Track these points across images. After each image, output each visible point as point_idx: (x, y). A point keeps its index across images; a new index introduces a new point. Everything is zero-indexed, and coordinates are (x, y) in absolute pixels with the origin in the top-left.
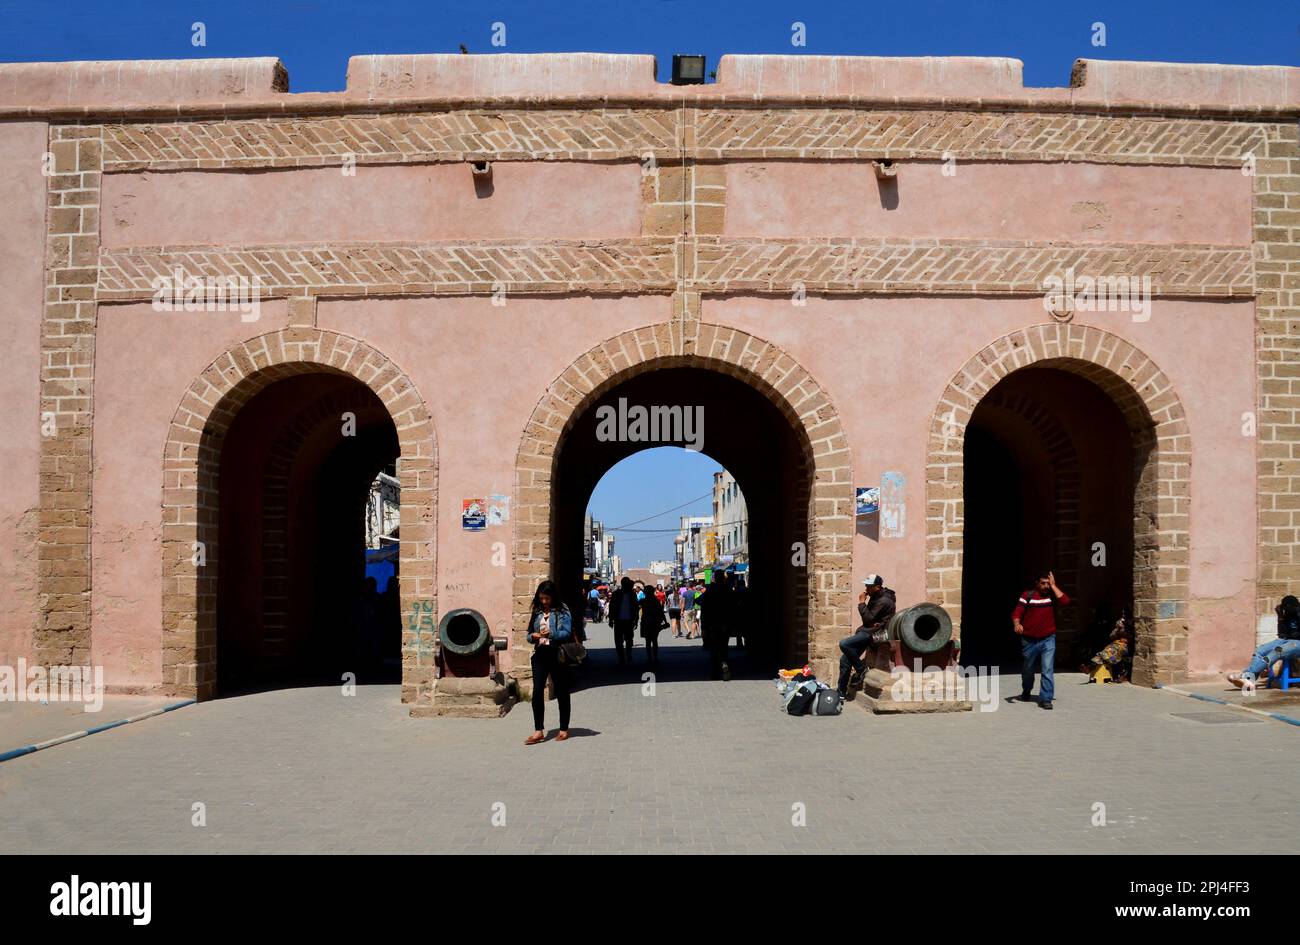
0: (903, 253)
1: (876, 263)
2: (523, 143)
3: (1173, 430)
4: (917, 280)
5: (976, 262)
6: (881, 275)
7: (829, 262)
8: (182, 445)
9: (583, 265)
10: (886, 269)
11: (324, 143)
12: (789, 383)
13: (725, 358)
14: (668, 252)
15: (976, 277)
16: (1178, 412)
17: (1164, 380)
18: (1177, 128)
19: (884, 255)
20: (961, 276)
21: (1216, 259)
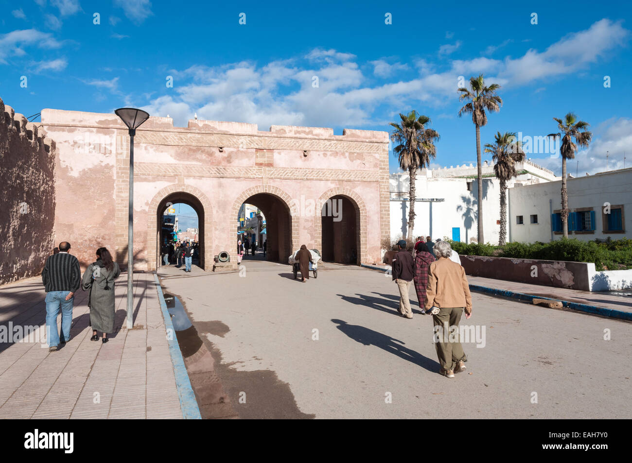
0: (309, 171)
1: (304, 173)
2: (230, 144)
3: (363, 210)
4: (312, 177)
5: (324, 173)
6: (304, 176)
7: (294, 173)
8: (152, 210)
9: (244, 172)
10: (306, 175)
11: (185, 140)
12: (286, 199)
13: (273, 193)
14: (261, 170)
15: (323, 177)
16: (364, 206)
17: (361, 199)
18: (364, 145)
19: (305, 172)
20: (321, 177)
21: (372, 173)
